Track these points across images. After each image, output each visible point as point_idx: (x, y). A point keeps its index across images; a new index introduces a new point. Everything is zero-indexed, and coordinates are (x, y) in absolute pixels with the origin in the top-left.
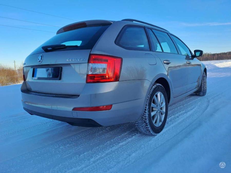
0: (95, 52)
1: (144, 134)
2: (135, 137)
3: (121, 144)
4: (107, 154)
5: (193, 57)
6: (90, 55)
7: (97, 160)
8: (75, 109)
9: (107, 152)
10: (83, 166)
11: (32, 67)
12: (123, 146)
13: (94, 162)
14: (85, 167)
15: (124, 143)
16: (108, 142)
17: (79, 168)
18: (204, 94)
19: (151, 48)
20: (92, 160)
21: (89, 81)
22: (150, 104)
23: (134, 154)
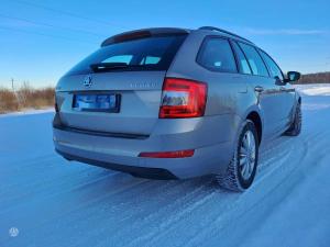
0: (171, 74)
1: (227, 189)
2: (214, 194)
3: (197, 203)
4: (182, 218)
5: (286, 81)
6: (166, 79)
7: (170, 225)
8: (141, 155)
9: (181, 214)
10: (151, 234)
11: (71, 92)
12: (200, 206)
13: (166, 228)
14: (155, 236)
15: (202, 201)
16: (178, 200)
17: (146, 237)
18: (298, 133)
19: (238, 69)
20: (163, 225)
21: (163, 115)
22: (239, 149)
23: (219, 219)
